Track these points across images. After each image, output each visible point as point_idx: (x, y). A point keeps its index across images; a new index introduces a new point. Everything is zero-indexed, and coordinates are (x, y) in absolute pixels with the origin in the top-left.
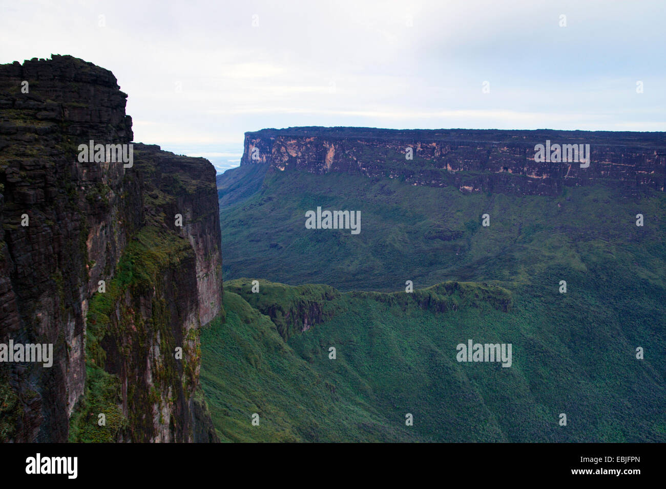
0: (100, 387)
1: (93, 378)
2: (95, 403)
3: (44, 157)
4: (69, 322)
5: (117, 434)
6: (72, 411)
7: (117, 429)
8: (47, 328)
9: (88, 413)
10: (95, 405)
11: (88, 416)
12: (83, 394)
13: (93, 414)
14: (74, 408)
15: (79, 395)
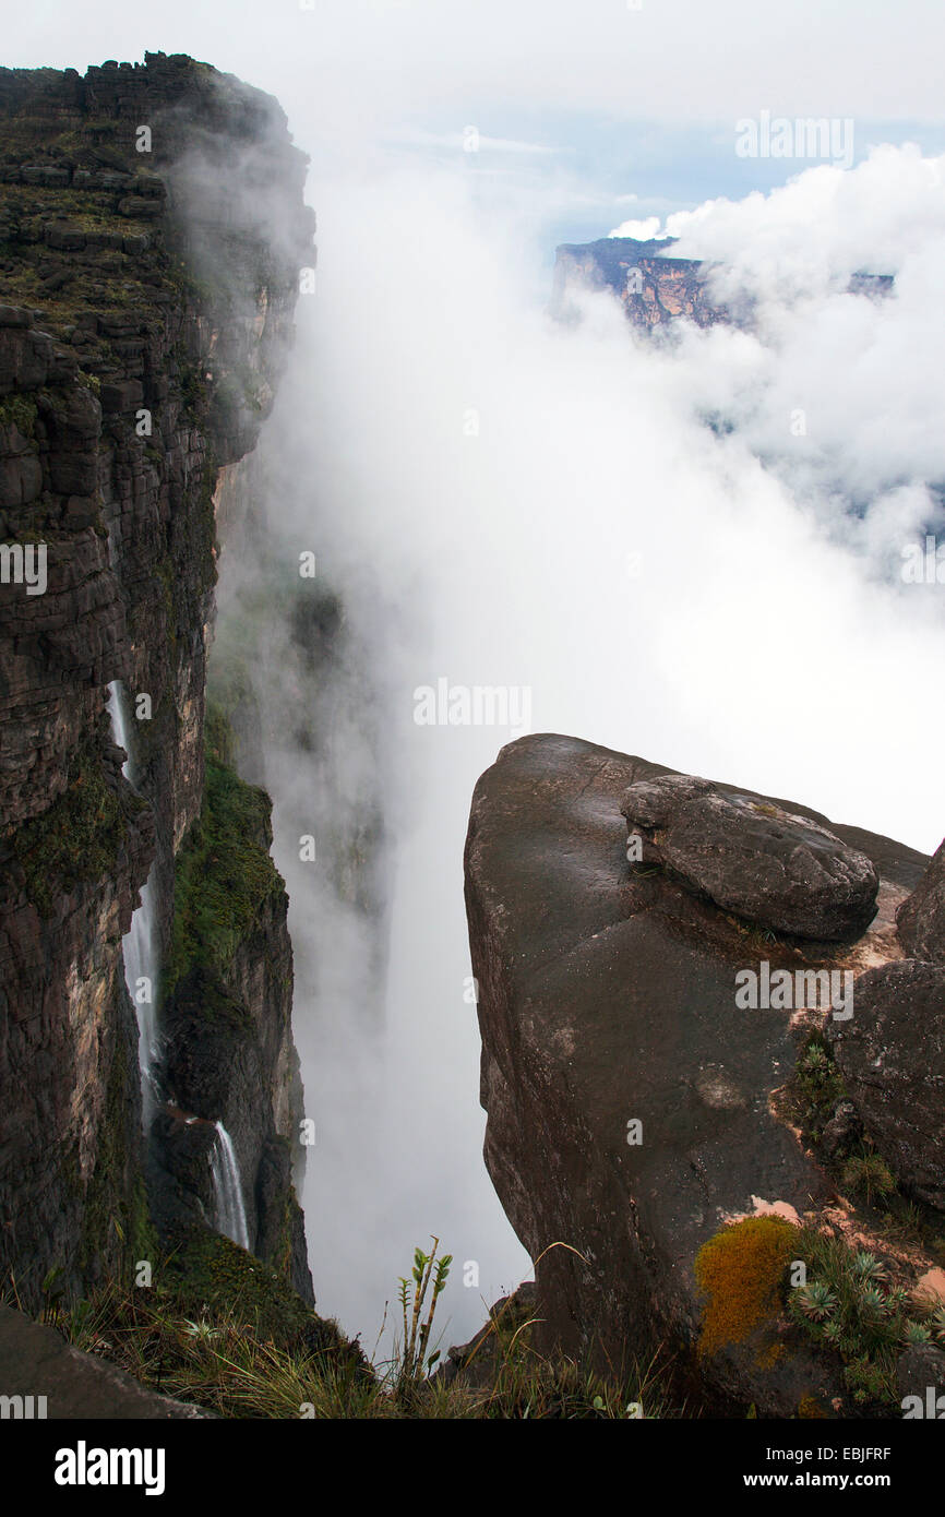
0: (231, 808)
1: (216, 787)
2: (220, 838)
3: (142, 306)
4: (181, 667)
5: (262, 905)
6: (179, 849)
7: (263, 896)
8: (143, 676)
9: (208, 856)
10: (220, 843)
11: (207, 863)
12: (199, 816)
13: (216, 860)
14: (183, 843)
15: (191, 819)
